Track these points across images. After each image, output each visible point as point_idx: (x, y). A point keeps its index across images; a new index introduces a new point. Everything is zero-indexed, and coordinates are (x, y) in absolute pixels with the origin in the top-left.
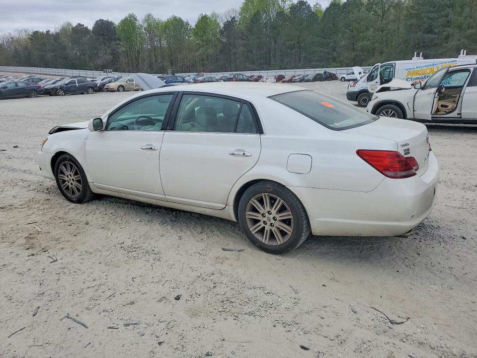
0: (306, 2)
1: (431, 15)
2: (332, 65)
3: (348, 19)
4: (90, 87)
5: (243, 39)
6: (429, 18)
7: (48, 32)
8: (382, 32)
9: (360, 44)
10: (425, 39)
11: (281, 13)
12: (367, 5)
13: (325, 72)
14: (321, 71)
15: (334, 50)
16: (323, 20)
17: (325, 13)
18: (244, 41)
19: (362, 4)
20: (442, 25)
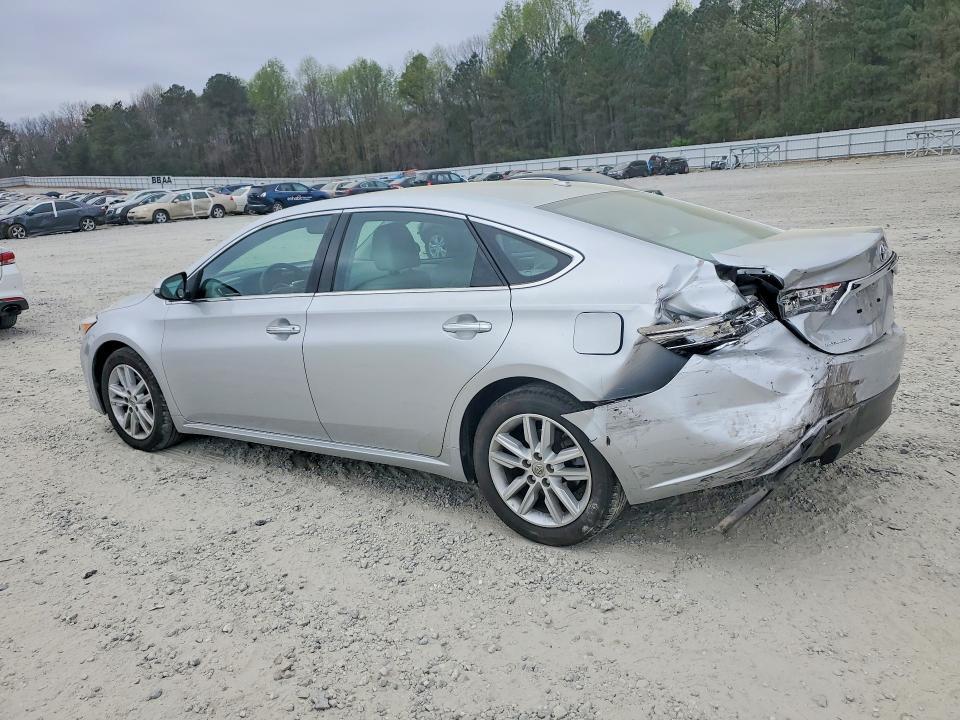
0: (618, 13)
1: (873, 24)
2: (673, 142)
3: (702, 43)
4: (89, 217)
5: (491, 98)
6: (869, 31)
7: (118, 105)
8: (777, 66)
9: (727, 96)
10: (862, 76)
11: (569, 40)
12: (739, 13)
13: (653, 158)
14: (645, 155)
15: (677, 110)
16: (651, 48)
17: (655, 34)
18: (493, 101)
19: (731, 10)
20: (897, 44)
